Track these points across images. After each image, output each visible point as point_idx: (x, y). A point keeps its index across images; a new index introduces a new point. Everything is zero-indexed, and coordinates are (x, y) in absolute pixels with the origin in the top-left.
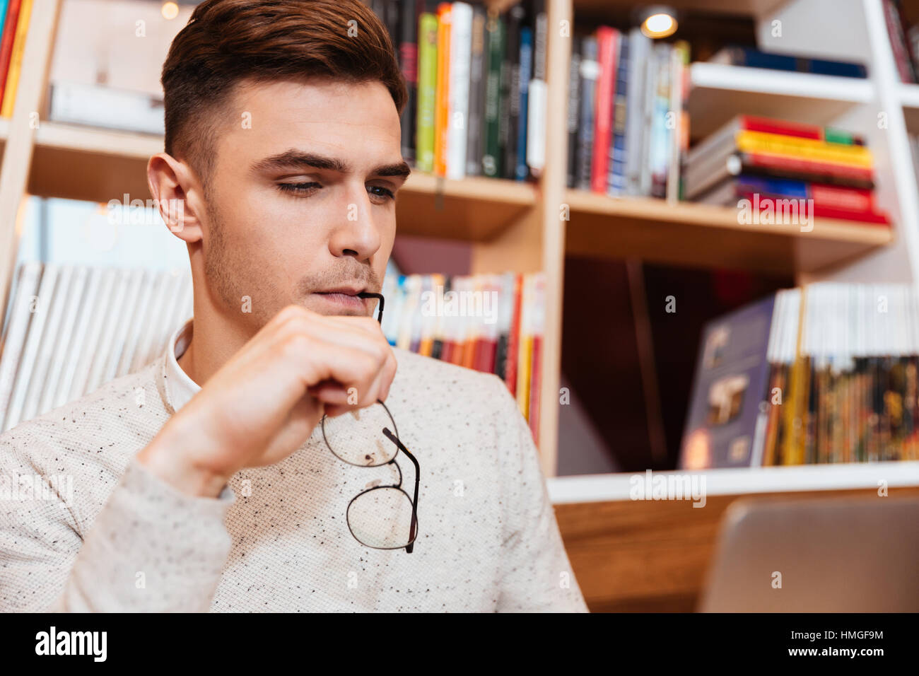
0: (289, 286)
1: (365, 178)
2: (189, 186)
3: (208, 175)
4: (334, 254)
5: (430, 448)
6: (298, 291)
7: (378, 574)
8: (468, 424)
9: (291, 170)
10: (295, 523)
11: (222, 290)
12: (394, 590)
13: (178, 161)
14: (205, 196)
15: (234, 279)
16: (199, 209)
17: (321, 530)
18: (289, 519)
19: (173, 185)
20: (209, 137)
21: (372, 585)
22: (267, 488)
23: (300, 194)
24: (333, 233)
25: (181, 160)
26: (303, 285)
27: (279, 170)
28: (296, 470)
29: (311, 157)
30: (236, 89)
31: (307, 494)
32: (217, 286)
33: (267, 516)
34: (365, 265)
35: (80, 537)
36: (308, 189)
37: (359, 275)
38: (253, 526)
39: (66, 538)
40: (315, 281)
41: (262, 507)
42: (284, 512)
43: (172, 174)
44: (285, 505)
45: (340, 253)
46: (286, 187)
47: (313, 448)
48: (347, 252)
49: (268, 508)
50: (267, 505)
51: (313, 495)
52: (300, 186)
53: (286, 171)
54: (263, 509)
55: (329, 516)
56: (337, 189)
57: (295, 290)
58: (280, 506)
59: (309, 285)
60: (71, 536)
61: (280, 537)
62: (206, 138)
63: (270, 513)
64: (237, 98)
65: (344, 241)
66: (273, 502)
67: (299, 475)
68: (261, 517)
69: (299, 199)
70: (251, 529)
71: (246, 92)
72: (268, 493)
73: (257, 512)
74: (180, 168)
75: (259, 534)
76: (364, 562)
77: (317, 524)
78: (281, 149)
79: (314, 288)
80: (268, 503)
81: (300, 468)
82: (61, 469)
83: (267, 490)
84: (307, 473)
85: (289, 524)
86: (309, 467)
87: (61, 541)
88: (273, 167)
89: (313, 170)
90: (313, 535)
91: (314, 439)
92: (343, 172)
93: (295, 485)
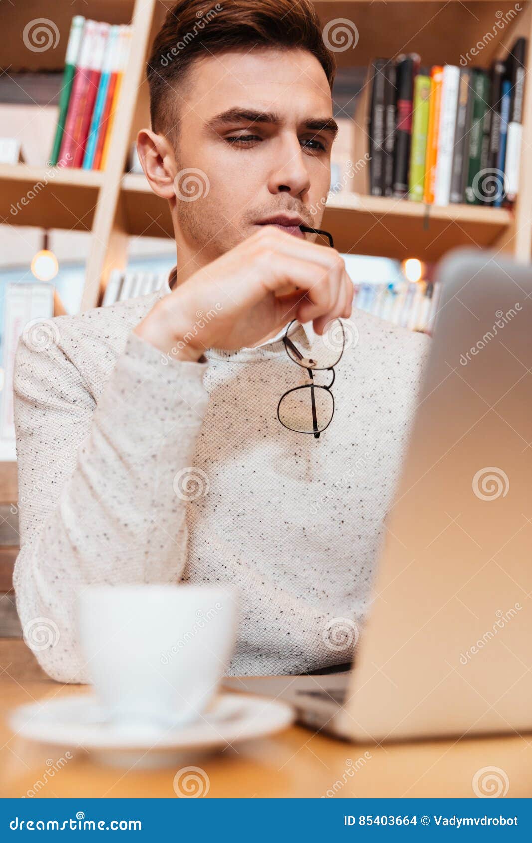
0: (235, 218)
1: (295, 130)
2: (165, 153)
3: (177, 139)
4: (273, 192)
5: (364, 378)
6: (243, 221)
7: (308, 468)
8: (399, 363)
9: (234, 125)
10: (245, 418)
11: (190, 229)
12: (321, 483)
13: (157, 134)
14: (175, 158)
15: (197, 219)
16: (172, 170)
17: (265, 427)
18: (240, 414)
19: (155, 154)
20: (175, 108)
21: (303, 476)
22: (225, 387)
23: (244, 145)
24: (271, 173)
25: (160, 134)
26: (247, 216)
27: (226, 126)
28: (249, 378)
29: (250, 112)
30: (193, 65)
31: (257, 397)
32: (187, 228)
33: (223, 409)
34: (297, 199)
35: (94, 399)
36: (250, 141)
37: (291, 208)
38: (212, 415)
39: (83, 398)
40: (256, 212)
41: (220, 401)
42: (237, 408)
43: (153, 145)
44: (238, 403)
45: (277, 190)
46: (231, 139)
47: (265, 363)
48: (283, 188)
49: (224, 403)
50: (224, 401)
51: (261, 399)
52: (243, 138)
53: (232, 125)
54: (221, 403)
55: (273, 417)
56: (274, 141)
57: (241, 221)
58: (234, 403)
59: (251, 216)
60: (86, 397)
61: (231, 426)
62: (173, 109)
63: (226, 407)
64: (193, 72)
65: (279, 178)
66: (229, 399)
67: (251, 382)
68: (219, 409)
69: (243, 150)
70: (210, 417)
71: (199, 67)
72: (226, 391)
73: (216, 405)
74: (159, 140)
75: (216, 421)
76: (297, 457)
77: (262, 421)
78: (225, 108)
79: (255, 219)
80: (225, 399)
81: (253, 376)
82: (75, 346)
83: (226, 389)
84: (258, 381)
85: (240, 418)
86: (259, 378)
87: (79, 400)
88: (221, 124)
89: (252, 124)
90: (258, 429)
91: (265, 355)
92: (277, 124)
93: (248, 389)
